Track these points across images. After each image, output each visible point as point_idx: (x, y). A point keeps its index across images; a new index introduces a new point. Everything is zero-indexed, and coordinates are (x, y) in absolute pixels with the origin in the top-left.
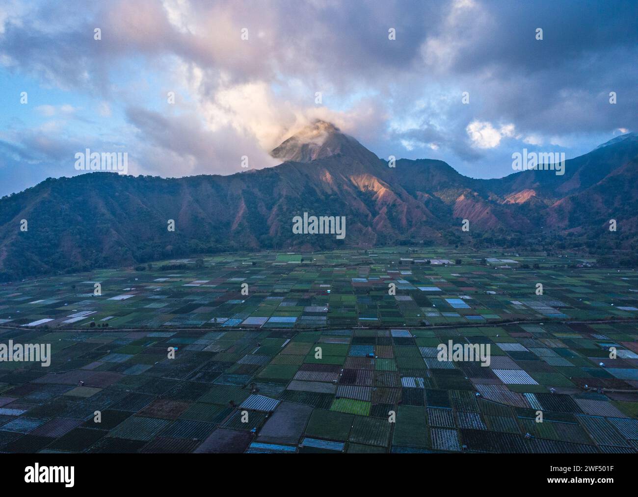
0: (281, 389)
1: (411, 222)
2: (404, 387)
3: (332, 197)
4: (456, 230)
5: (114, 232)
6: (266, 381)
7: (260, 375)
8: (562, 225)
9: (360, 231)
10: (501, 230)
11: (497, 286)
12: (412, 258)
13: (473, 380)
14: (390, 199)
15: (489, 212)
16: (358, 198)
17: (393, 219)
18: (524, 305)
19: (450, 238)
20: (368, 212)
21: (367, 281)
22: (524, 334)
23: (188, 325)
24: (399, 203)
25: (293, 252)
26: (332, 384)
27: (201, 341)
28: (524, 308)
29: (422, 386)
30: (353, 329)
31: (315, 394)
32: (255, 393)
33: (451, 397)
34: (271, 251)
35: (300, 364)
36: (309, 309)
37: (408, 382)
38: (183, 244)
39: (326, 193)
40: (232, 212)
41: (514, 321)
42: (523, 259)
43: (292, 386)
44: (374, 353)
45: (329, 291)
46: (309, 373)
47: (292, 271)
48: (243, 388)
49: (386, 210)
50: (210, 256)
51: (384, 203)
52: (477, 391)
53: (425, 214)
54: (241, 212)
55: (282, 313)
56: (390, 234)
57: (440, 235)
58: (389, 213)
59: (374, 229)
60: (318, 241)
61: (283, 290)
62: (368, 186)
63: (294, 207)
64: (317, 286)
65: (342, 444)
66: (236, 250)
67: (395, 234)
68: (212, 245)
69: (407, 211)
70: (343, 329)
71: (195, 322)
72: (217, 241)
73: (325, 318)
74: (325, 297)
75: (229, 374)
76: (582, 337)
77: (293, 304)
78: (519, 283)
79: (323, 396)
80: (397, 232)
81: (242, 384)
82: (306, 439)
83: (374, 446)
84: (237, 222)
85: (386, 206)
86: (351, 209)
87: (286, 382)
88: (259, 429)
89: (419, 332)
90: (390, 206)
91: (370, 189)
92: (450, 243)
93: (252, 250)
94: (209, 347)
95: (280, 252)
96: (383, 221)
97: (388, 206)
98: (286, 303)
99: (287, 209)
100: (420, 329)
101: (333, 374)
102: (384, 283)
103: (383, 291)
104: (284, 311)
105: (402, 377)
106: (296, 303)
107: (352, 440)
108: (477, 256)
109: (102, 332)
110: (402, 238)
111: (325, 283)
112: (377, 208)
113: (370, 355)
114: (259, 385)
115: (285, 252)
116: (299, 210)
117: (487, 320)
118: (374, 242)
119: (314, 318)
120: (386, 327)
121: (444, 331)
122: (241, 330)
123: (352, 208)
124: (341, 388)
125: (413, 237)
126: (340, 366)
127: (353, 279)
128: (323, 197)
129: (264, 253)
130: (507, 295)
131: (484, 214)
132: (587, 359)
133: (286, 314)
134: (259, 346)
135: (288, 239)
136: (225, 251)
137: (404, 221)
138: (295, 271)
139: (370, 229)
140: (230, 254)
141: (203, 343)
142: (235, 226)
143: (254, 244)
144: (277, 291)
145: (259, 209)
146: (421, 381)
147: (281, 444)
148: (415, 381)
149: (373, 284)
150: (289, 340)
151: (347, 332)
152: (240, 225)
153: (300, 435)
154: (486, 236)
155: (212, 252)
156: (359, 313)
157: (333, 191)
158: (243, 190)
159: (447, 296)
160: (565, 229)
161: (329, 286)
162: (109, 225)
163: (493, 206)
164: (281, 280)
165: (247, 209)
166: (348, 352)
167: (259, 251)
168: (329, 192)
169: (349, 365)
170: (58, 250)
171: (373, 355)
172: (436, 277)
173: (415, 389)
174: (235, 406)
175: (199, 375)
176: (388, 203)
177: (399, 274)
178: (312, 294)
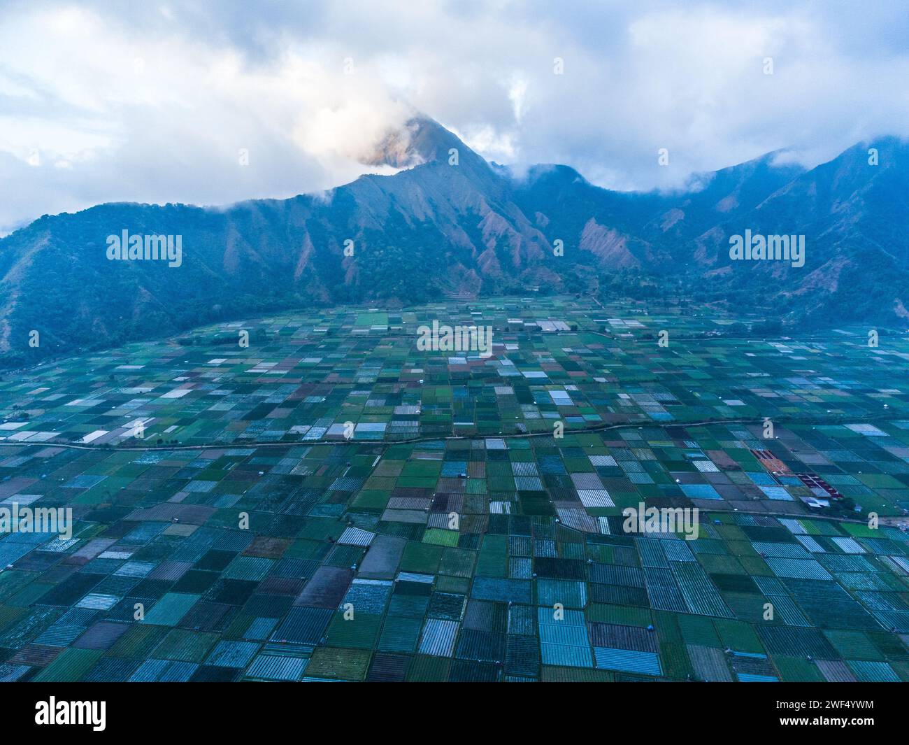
0: (375, 520)
1: (526, 260)
2: (491, 514)
3: (425, 225)
4: (581, 270)
5: (144, 291)
6: (359, 510)
7: (354, 504)
8: (710, 262)
9: (462, 274)
10: (636, 272)
11: (608, 368)
12: (521, 318)
13: (557, 503)
14: (500, 228)
15: (623, 245)
16: (459, 227)
17: (503, 256)
18: (631, 400)
19: (571, 284)
20: (472, 245)
21: (465, 362)
22: (620, 443)
23: (266, 437)
24: (513, 234)
25: (376, 307)
26: (423, 512)
27: (286, 462)
28: (630, 404)
29: (508, 512)
30: (446, 439)
31: (408, 524)
32: (351, 526)
33: (532, 524)
34: (348, 306)
35: (393, 489)
36: (399, 410)
37: (496, 508)
38: (235, 301)
39: (418, 219)
40: (294, 252)
41: (614, 425)
42: (651, 321)
43: (386, 516)
44: (467, 472)
45: (421, 381)
46: (401, 499)
47: (377, 344)
48: (339, 520)
49: (495, 243)
50: (271, 317)
51: (493, 233)
52: (557, 516)
53: (543, 249)
54: (307, 252)
55: (371, 418)
56: (498, 278)
57: (560, 279)
58: (499, 248)
59: (479, 271)
60: (407, 292)
61: (368, 379)
62: (472, 207)
63: (375, 244)
64: (408, 371)
65: (433, 577)
66: (304, 307)
67: (505, 277)
68: (272, 301)
69: (521, 246)
70: (436, 440)
71: (274, 433)
72: (278, 294)
73: (416, 424)
74: (417, 390)
75: (322, 504)
76: (673, 446)
77: (382, 402)
78: (635, 363)
79: (416, 526)
80: (507, 274)
81: (338, 515)
82: (401, 573)
83: (459, 577)
84: (302, 266)
85: (495, 238)
86: (450, 242)
87: (379, 512)
88: (358, 565)
89: (514, 442)
90: (500, 237)
91: (475, 212)
92: (570, 292)
93: (323, 306)
94: (295, 468)
95: (360, 308)
96: (490, 260)
97: (497, 237)
98: (373, 401)
99: (367, 248)
100: (515, 438)
101: (425, 500)
102: (485, 366)
103: (484, 379)
104: (371, 414)
105: (490, 502)
106: (384, 401)
107: (441, 572)
108: (600, 314)
109: (172, 450)
110: (513, 283)
111: (418, 366)
112: (483, 240)
113: (462, 475)
114: (354, 517)
115: (366, 308)
116: (382, 248)
117: (588, 422)
118: (478, 291)
119: (405, 423)
120: (480, 435)
121: (540, 440)
122: (327, 444)
123: (452, 241)
124: (433, 516)
125: (527, 282)
126: (431, 490)
127: (450, 358)
128: (413, 226)
129: (341, 309)
130: (617, 384)
131: (616, 249)
132: (669, 474)
133: (374, 418)
134: (349, 465)
135: (369, 289)
136: (288, 308)
137: (517, 260)
138: (380, 345)
139: (474, 272)
140: (295, 312)
141: (289, 464)
142: (299, 272)
143: (325, 298)
144: (362, 380)
145: (330, 247)
146: (508, 505)
147: (380, 580)
148: (503, 505)
149: (472, 368)
150: (379, 457)
151: (441, 444)
152: (307, 270)
153: (395, 569)
154: (615, 281)
155: (272, 310)
156: (455, 416)
157: (426, 216)
158: (307, 220)
159: (551, 386)
160: (712, 268)
161: (421, 371)
162: (137, 281)
163: (628, 237)
164: (365, 362)
165: (314, 249)
166: (440, 472)
167: (333, 307)
168: (422, 219)
169: (440, 488)
170: (74, 319)
171: (464, 475)
172: (544, 353)
173: (501, 515)
174: (333, 542)
175: (292, 506)
176: (497, 234)
177: (504, 348)
178: (403, 386)
